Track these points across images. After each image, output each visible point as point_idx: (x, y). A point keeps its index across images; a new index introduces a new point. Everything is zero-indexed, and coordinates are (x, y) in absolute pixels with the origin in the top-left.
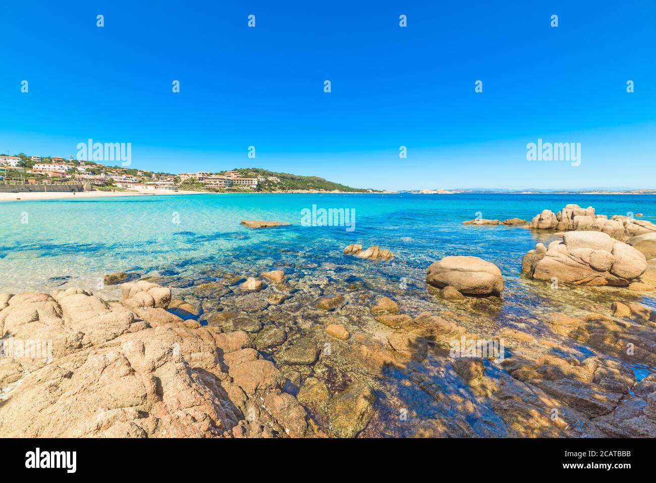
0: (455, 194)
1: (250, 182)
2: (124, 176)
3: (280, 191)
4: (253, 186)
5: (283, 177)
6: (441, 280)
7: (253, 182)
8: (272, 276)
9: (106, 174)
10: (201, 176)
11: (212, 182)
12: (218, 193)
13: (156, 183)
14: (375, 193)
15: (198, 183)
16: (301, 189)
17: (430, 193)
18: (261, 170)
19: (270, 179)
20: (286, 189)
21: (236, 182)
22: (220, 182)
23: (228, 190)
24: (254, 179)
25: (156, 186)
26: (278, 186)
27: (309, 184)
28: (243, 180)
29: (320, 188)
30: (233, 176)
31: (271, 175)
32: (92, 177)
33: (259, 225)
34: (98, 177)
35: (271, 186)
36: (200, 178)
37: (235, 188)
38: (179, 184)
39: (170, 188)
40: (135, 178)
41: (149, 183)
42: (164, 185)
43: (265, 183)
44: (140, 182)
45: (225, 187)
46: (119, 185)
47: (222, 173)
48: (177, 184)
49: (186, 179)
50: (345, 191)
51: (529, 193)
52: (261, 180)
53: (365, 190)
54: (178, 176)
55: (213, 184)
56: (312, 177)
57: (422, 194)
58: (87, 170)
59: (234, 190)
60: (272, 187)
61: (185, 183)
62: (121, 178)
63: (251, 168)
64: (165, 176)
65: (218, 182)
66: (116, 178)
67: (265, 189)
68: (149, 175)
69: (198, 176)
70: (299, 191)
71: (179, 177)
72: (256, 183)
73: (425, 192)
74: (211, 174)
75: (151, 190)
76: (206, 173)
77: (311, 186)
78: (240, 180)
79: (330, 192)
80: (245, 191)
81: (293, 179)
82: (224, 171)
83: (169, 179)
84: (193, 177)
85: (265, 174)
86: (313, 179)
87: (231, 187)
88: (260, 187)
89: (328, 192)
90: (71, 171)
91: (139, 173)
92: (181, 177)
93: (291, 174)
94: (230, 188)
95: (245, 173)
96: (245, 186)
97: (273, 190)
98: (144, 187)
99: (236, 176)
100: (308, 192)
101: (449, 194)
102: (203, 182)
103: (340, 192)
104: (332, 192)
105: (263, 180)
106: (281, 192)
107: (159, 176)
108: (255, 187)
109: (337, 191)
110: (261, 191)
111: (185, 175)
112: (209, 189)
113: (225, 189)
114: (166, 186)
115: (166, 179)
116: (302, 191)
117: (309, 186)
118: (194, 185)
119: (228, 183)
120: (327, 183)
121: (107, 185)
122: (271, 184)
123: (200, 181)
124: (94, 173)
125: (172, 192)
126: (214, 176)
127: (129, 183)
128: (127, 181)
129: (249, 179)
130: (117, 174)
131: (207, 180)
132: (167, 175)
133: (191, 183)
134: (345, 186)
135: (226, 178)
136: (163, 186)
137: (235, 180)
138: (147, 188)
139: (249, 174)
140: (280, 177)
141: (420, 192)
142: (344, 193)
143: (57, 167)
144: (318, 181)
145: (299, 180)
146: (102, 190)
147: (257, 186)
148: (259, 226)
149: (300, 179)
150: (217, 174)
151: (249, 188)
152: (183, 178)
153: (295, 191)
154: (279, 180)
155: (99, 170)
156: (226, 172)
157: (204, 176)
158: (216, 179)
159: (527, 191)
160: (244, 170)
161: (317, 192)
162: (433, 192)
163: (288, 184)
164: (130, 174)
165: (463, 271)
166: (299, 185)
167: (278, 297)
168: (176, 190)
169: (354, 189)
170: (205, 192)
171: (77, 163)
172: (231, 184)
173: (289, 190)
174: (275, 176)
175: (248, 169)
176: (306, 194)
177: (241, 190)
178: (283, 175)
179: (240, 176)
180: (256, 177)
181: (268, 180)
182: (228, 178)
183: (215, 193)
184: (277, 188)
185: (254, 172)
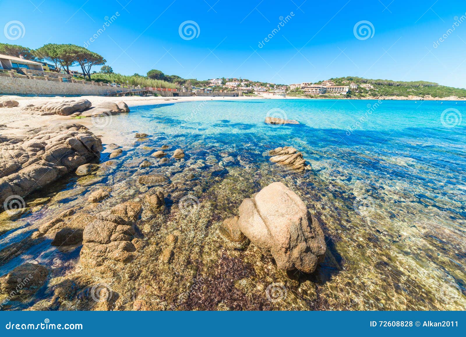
1: (342, 89)
3: (371, 98)
4: (343, 93)
5: (378, 84)
7: (345, 89)
9: (252, 86)
10: (303, 86)
12: (312, 98)
13: (275, 91)
15: (300, 91)
16: (397, 95)
18: (357, 78)
19: (363, 86)
20: (378, 96)
22: (317, 90)
23: (321, 96)
24: (345, 87)
25: (274, 93)
26: (370, 93)
28: (335, 88)
29: (424, 94)
30: (328, 85)
31: (365, 82)
32: (246, 88)
34: (248, 88)
35: (361, 92)
37: (327, 94)
38: (287, 92)
39: (282, 95)
40: (265, 88)
41: (271, 91)
43: (356, 90)
44: (267, 91)
45: (319, 94)
46: (256, 93)
47: (320, 83)
49: (293, 88)
52: (352, 88)
55: (311, 91)
56: (417, 82)
58: (245, 84)
59: (326, 97)
60: (363, 94)
61: (292, 91)
62: (258, 88)
63: (346, 77)
64: (281, 86)
65: (314, 90)
66: (255, 89)
67: (355, 95)
68: (272, 86)
70: (394, 98)
71: (289, 87)
72: (347, 90)
74: (311, 84)
75: (270, 96)
76: (308, 83)
77: (413, 92)
78: (333, 88)
79: (440, 99)
80: (335, 97)
81: (390, 85)
83: (283, 89)
84: (299, 86)
85: (359, 81)
86: (418, 84)
87: (324, 93)
88: (349, 93)
89: (437, 98)
90: (239, 85)
93: (389, 80)
94: (323, 95)
95: (339, 82)
96: (336, 93)
97: (363, 96)
98: (268, 94)
99: (330, 85)
100: (405, 98)
102: (304, 90)
103: (459, 99)
104: (444, 99)
105: (355, 87)
107: (278, 86)
108: (345, 93)
109: (452, 98)
110: (350, 97)
111: (293, 85)
112: (306, 96)
114: (280, 93)
115: (281, 88)
117: (409, 92)
118: (298, 92)
119: (322, 91)
120: (439, 88)
121: (250, 92)
122: (362, 91)
123: (302, 90)
124: (247, 86)
125: (282, 97)
126: (312, 86)
128: (261, 90)
129: (341, 87)
131: (307, 89)
132: (283, 85)
133: (296, 91)
135: (321, 86)
136: (278, 93)
137: (328, 88)
139: (342, 82)
140: (375, 84)
143: (234, 84)
144: (426, 86)
145: (398, 86)
147: (347, 93)
149: (400, 85)
150: (315, 84)
152: (292, 88)
153: (390, 98)
154: (372, 87)
155: (250, 84)
156: (323, 81)
157: (306, 86)
158: (313, 87)
160: (340, 79)
161: (418, 98)
163: (382, 90)
164: (263, 86)
166: (396, 92)
168: (284, 96)
170: (303, 98)
171: (242, 81)
172: (325, 91)
173: (381, 96)
174: (368, 83)
175: (344, 78)
176: (401, 100)
177: (331, 97)
178: (379, 82)
179: (334, 84)
180: (348, 85)
181: (360, 87)
182: (323, 87)
183: (310, 98)
184: (368, 94)
185: (348, 80)
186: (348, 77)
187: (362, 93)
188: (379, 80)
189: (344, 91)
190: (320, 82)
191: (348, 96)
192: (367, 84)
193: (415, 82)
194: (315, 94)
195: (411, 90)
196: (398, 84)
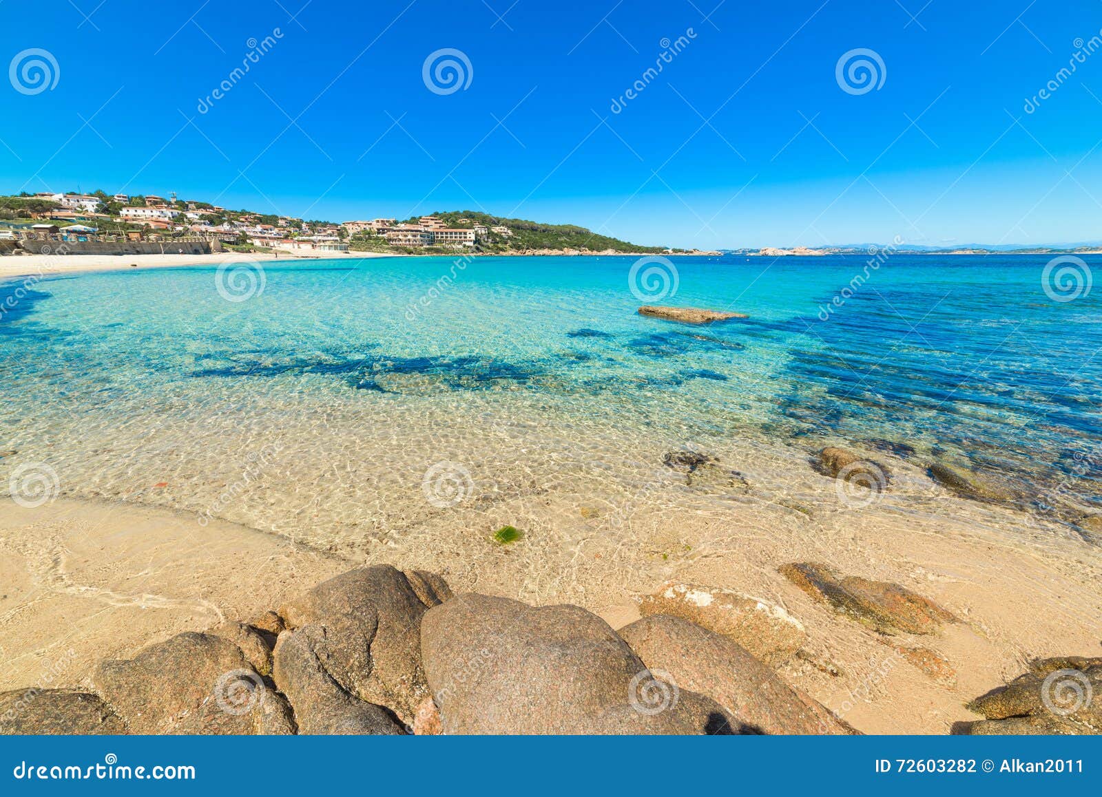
0: (827, 255)
1: (463, 235)
2: (259, 228)
3: (514, 252)
4: (468, 244)
5: (516, 226)
7: (468, 236)
9: (232, 224)
10: (380, 226)
11: (400, 237)
12: (412, 255)
13: (311, 238)
14: (679, 254)
15: (377, 238)
16: (549, 248)
17: (780, 254)
18: (480, 213)
19: (496, 230)
20: (523, 249)
21: (440, 235)
22: (414, 236)
23: (428, 250)
24: (468, 231)
25: (314, 244)
26: (510, 243)
27: (562, 239)
28: (451, 233)
29: (579, 246)
30: (433, 227)
31: (497, 222)
32: (212, 229)
34: (221, 228)
36: (378, 229)
37: (438, 246)
38: (347, 241)
39: (336, 248)
40: (276, 230)
41: (301, 238)
42: (324, 241)
43: (488, 237)
44: (286, 237)
45: (421, 245)
46: (257, 243)
47: (414, 221)
48: (345, 240)
49: (356, 231)
50: (625, 251)
51: (968, 253)
52: (480, 232)
53: (660, 250)
54: (343, 226)
55: (403, 239)
56: (566, 226)
57: (766, 256)
58: (202, 217)
59: (437, 251)
60: (500, 245)
61: (357, 238)
62: (256, 230)
63: (461, 212)
64: (322, 226)
65: (410, 237)
67: (489, 248)
68: (298, 225)
69: (376, 226)
70: (546, 251)
71: (345, 229)
72: (473, 237)
73: (770, 253)
74: (396, 223)
75: (306, 250)
76: (388, 221)
77: (566, 242)
78: (446, 233)
79: (599, 254)
80: (455, 252)
81: (534, 229)
82: (417, 216)
83: (329, 232)
84: (368, 227)
85: (486, 221)
86: (568, 230)
87: (432, 244)
88: (478, 244)
89: (595, 253)
90: (179, 219)
91: (281, 222)
92: (347, 227)
93: (530, 220)
94: (431, 247)
95: (452, 220)
96: (454, 242)
97: (502, 250)
98: (296, 245)
99: (438, 226)
100: (561, 252)
101: (811, 256)
102: (385, 236)
103: (617, 254)
104: (602, 253)
105: (483, 232)
106: (515, 254)
107: (313, 226)
108: (471, 244)
109: (610, 252)
110: (482, 251)
111: (353, 224)
112: (397, 249)
113: (422, 248)
114: (328, 243)
115: (325, 231)
116: (550, 251)
117: (561, 242)
118: (372, 241)
119: (426, 238)
120: (593, 237)
121: (240, 243)
122: (498, 239)
123: (380, 235)
124: (212, 223)
125: (339, 254)
126: (402, 226)
127: (270, 238)
128: (266, 235)
129: (459, 230)
130: (247, 223)
131: (391, 233)
132: (325, 224)
133: (365, 239)
134: (624, 243)
135: (422, 229)
136: (322, 244)
137: (437, 233)
138: (299, 248)
139: (459, 221)
140: (513, 226)
141: (761, 253)
142: (622, 254)
143: (156, 213)
144: (577, 233)
145: (544, 231)
146: (237, 251)
147: (475, 242)
149: (546, 231)
150: (405, 222)
152: (352, 230)
153: (541, 252)
154: (510, 233)
155: (219, 217)
156: (420, 218)
157: (386, 227)
158: (407, 231)
159: (963, 249)
160: (451, 215)
161: (577, 253)
162: (786, 253)
163: (526, 238)
164: (267, 224)
166: (545, 241)
168: (345, 249)
169: (640, 247)
170: (390, 254)
171: (184, 206)
172: (431, 239)
173: (527, 249)
174: (503, 225)
175: (457, 213)
176: (556, 256)
177: (448, 251)
178: (516, 223)
179: (444, 224)
180: (471, 227)
181: (493, 233)
182: (426, 229)
183: (406, 255)
184: (507, 246)
185: (467, 217)
186: (464, 212)
187: (498, 243)
188: (516, 220)
189: (468, 238)
190: (413, 218)
191: (477, 248)
192: (501, 227)
193: (563, 226)
194: (415, 245)
196: (544, 228)
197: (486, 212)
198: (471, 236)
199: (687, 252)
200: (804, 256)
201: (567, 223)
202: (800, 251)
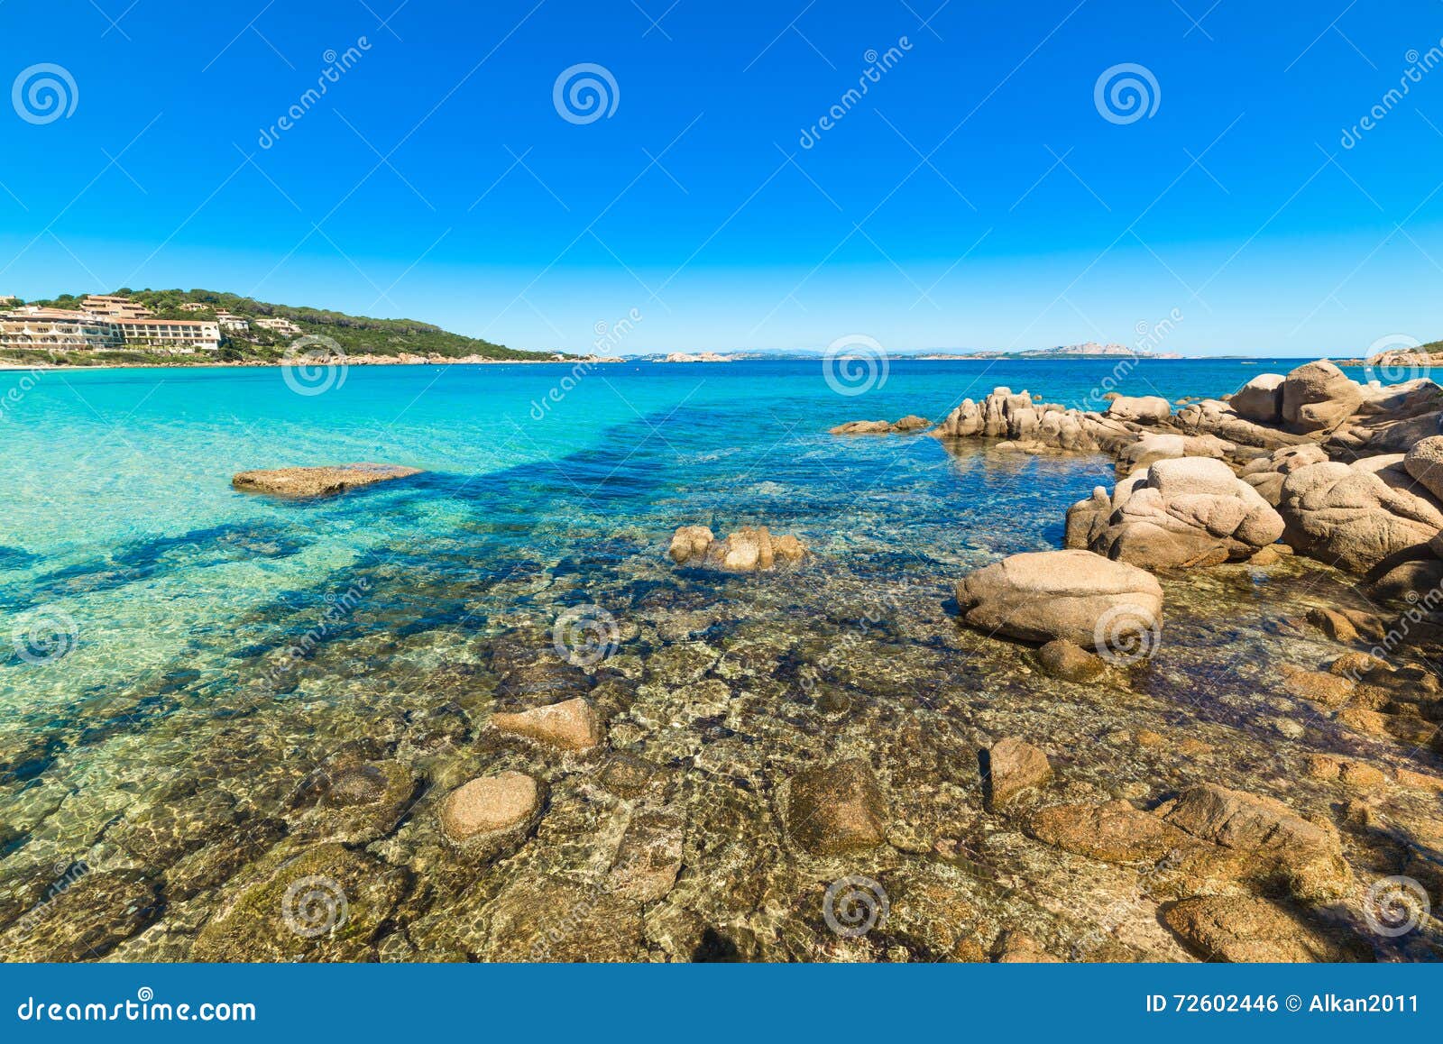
0: (734, 361)
4: (205, 346)
5: (310, 321)
6: (1031, 624)
7: (204, 333)
8: (548, 727)
11: (28, 332)
12: (65, 367)
14: (572, 361)
16: (373, 353)
17: (687, 360)
18: (227, 295)
19: (265, 323)
22: (67, 330)
23: (107, 357)
24: (203, 325)
28: (163, 327)
29: (427, 351)
30: (118, 314)
31: (269, 312)
33: (315, 484)
35: (270, 343)
37: (134, 350)
43: (249, 336)
45: (90, 348)
47: (69, 302)
50: (498, 357)
52: (231, 328)
53: (547, 356)
55: (34, 336)
56: (400, 321)
57: (672, 362)
59: (132, 358)
60: (277, 349)
63: (186, 289)
65: (55, 332)
67: (253, 353)
70: (367, 358)
72: (216, 335)
73: (678, 359)
74: (18, 303)
77: (403, 345)
78: (152, 327)
79: (457, 361)
80: (176, 360)
81: (342, 324)
82: (76, 294)
85: (241, 308)
86: (404, 327)
87: (117, 346)
88: (229, 347)
89: (452, 360)
93: (333, 310)
94: (115, 351)
95: (168, 305)
96: (174, 343)
97: (282, 356)
99: (131, 313)
100: (394, 360)
101: (718, 362)
103: (485, 361)
104: (464, 361)
105: (239, 326)
108: (215, 347)
109: (475, 359)
110: (240, 358)
112: (20, 355)
113: (91, 353)
116: (378, 359)
117: (394, 345)
119: (100, 335)
120: (445, 338)
122: (271, 339)
126: (33, 311)
129: (184, 322)
134: (496, 346)
135: (89, 318)
137: (128, 326)
139: (181, 307)
140: (300, 319)
141: (668, 359)
142: (494, 362)
144: (420, 332)
145: (362, 328)
147: (221, 344)
148: (314, 489)
149: (365, 327)
150: (43, 303)
151: (189, 350)
153: (359, 359)
154: (296, 329)
156: (85, 297)
158: (44, 320)
160: (162, 296)
161: (422, 360)
162: (694, 359)
165: (1081, 595)
166: (365, 344)
167: (669, 853)
169: (519, 352)
172: (116, 337)
174: (281, 317)
175: (178, 293)
176: (388, 365)
177: (157, 359)
178: (307, 313)
179: (146, 311)
180: (211, 317)
181: (260, 328)
182: (99, 318)
183: (47, 366)
185: (201, 301)
186: (193, 291)
187: (273, 345)
188: (307, 309)
189: (204, 337)
191: (228, 354)
192: (277, 319)
193: (395, 321)
195: (395, 340)
196: (360, 323)
197: (242, 294)
198: (211, 332)
199: (582, 358)
200: (712, 362)
201: (402, 317)
202: (708, 357)
